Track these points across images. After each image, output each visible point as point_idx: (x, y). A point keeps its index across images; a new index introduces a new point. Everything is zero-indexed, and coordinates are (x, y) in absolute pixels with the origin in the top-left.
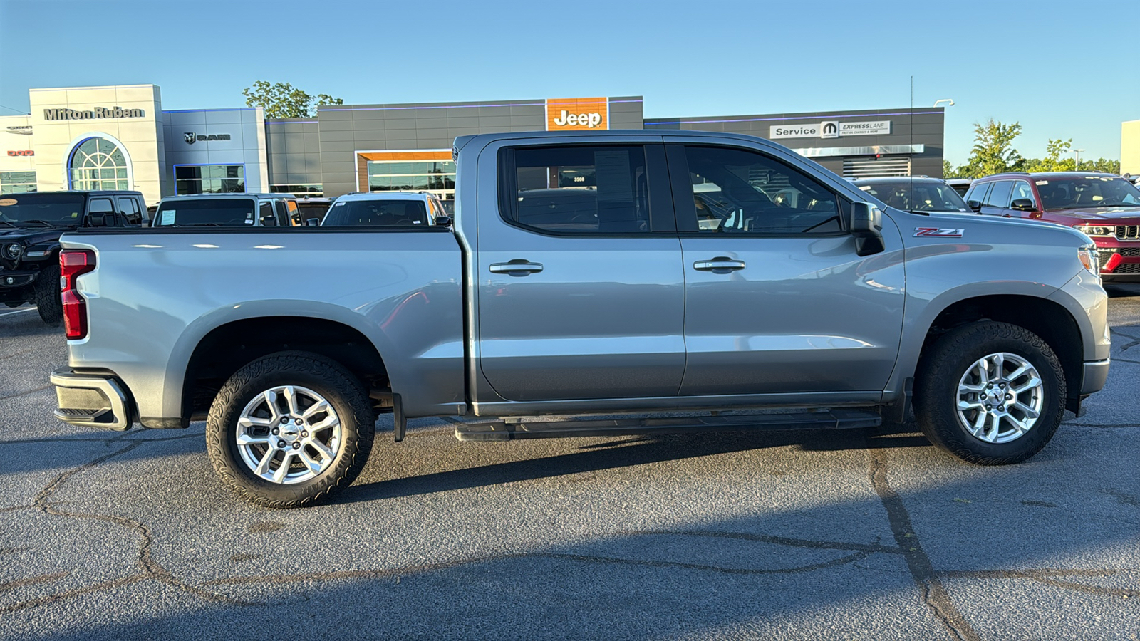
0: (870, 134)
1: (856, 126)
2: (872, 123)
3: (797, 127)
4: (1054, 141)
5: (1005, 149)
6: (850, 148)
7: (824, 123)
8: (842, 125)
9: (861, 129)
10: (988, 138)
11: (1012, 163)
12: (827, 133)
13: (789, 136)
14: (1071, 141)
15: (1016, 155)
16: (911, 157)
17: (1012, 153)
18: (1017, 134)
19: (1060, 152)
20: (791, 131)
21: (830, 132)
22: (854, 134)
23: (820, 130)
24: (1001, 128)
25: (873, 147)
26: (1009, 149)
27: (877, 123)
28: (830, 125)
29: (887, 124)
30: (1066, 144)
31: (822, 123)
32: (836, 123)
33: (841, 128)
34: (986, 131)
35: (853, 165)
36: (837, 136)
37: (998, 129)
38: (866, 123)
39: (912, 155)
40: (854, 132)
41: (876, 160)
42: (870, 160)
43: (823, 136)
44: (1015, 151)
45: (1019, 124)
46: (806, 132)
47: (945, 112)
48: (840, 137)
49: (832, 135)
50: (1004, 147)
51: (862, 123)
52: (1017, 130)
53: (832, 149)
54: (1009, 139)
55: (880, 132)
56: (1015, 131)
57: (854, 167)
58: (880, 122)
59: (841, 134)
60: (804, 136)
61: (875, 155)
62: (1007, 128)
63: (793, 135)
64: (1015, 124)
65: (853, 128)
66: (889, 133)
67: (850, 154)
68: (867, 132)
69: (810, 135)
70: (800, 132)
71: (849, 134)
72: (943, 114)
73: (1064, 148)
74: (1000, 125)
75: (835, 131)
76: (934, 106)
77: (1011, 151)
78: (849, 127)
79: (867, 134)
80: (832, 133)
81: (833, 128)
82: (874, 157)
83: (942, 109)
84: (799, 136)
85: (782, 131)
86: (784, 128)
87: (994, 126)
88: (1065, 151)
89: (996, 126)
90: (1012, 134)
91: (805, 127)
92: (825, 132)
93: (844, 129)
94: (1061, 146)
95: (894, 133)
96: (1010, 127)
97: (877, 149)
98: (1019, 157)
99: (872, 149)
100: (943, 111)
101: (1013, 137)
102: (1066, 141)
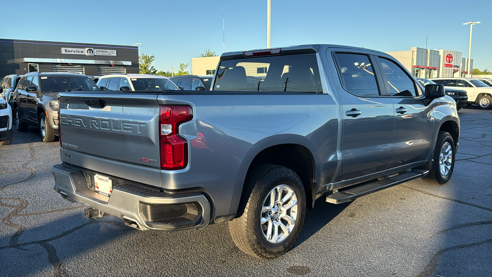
0: (108, 55)
1: (102, 51)
2: (109, 51)
3: (75, 49)
4: (182, 64)
5: (149, 66)
6: (100, 61)
7: (87, 49)
8: (95, 50)
9: (104, 53)
10: (142, 61)
11: (152, 71)
12: (89, 53)
13: (71, 53)
14: (188, 64)
15: (153, 68)
16: (126, 67)
17: (152, 68)
18: (154, 60)
19: (184, 69)
20: (72, 51)
21: (90, 53)
22: (101, 55)
23: (85, 51)
24: (147, 57)
25: (111, 61)
26: (150, 66)
27: (111, 50)
28: (90, 50)
29: (115, 51)
30: (186, 65)
31: (86, 48)
32: (92, 49)
33: (95, 52)
34: (141, 58)
35: (101, 68)
36: (93, 55)
37: (146, 57)
38: (106, 50)
39: (125, 66)
40: (101, 54)
41: (111, 67)
42: (108, 67)
43: (87, 54)
44: (153, 67)
45: (154, 56)
46: (79, 52)
47: (139, 49)
48: (95, 55)
49: (91, 54)
50: (149, 65)
51: (104, 50)
52: (153, 58)
53: (92, 60)
54: (150, 61)
55: (112, 55)
56: (153, 59)
57: (102, 69)
58: (112, 51)
59: (95, 54)
60: (78, 53)
61: (111, 65)
62: (150, 57)
63: (73, 53)
64: (152, 56)
65: (100, 52)
66: (116, 55)
67: (100, 64)
68: (107, 54)
69: (81, 54)
70: (76, 52)
71: (98, 55)
72: (138, 49)
73: (185, 67)
74: (146, 56)
75: (92, 53)
76: (134, 46)
77: (152, 67)
78: (98, 51)
79: (107, 55)
80: (91, 53)
81: (91, 51)
82: (110, 65)
83: (137, 47)
84: (76, 53)
85: (68, 51)
86: (68, 49)
87: (144, 56)
88: (186, 68)
89: (145, 56)
90: (152, 60)
91: (78, 49)
92: (88, 53)
93: (96, 52)
94: (184, 66)
95: (118, 56)
96: (151, 57)
97: (112, 62)
98: (154, 69)
99: (110, 62)
100: (138, 48)
101: (152, 61)
102: (186, 64)
